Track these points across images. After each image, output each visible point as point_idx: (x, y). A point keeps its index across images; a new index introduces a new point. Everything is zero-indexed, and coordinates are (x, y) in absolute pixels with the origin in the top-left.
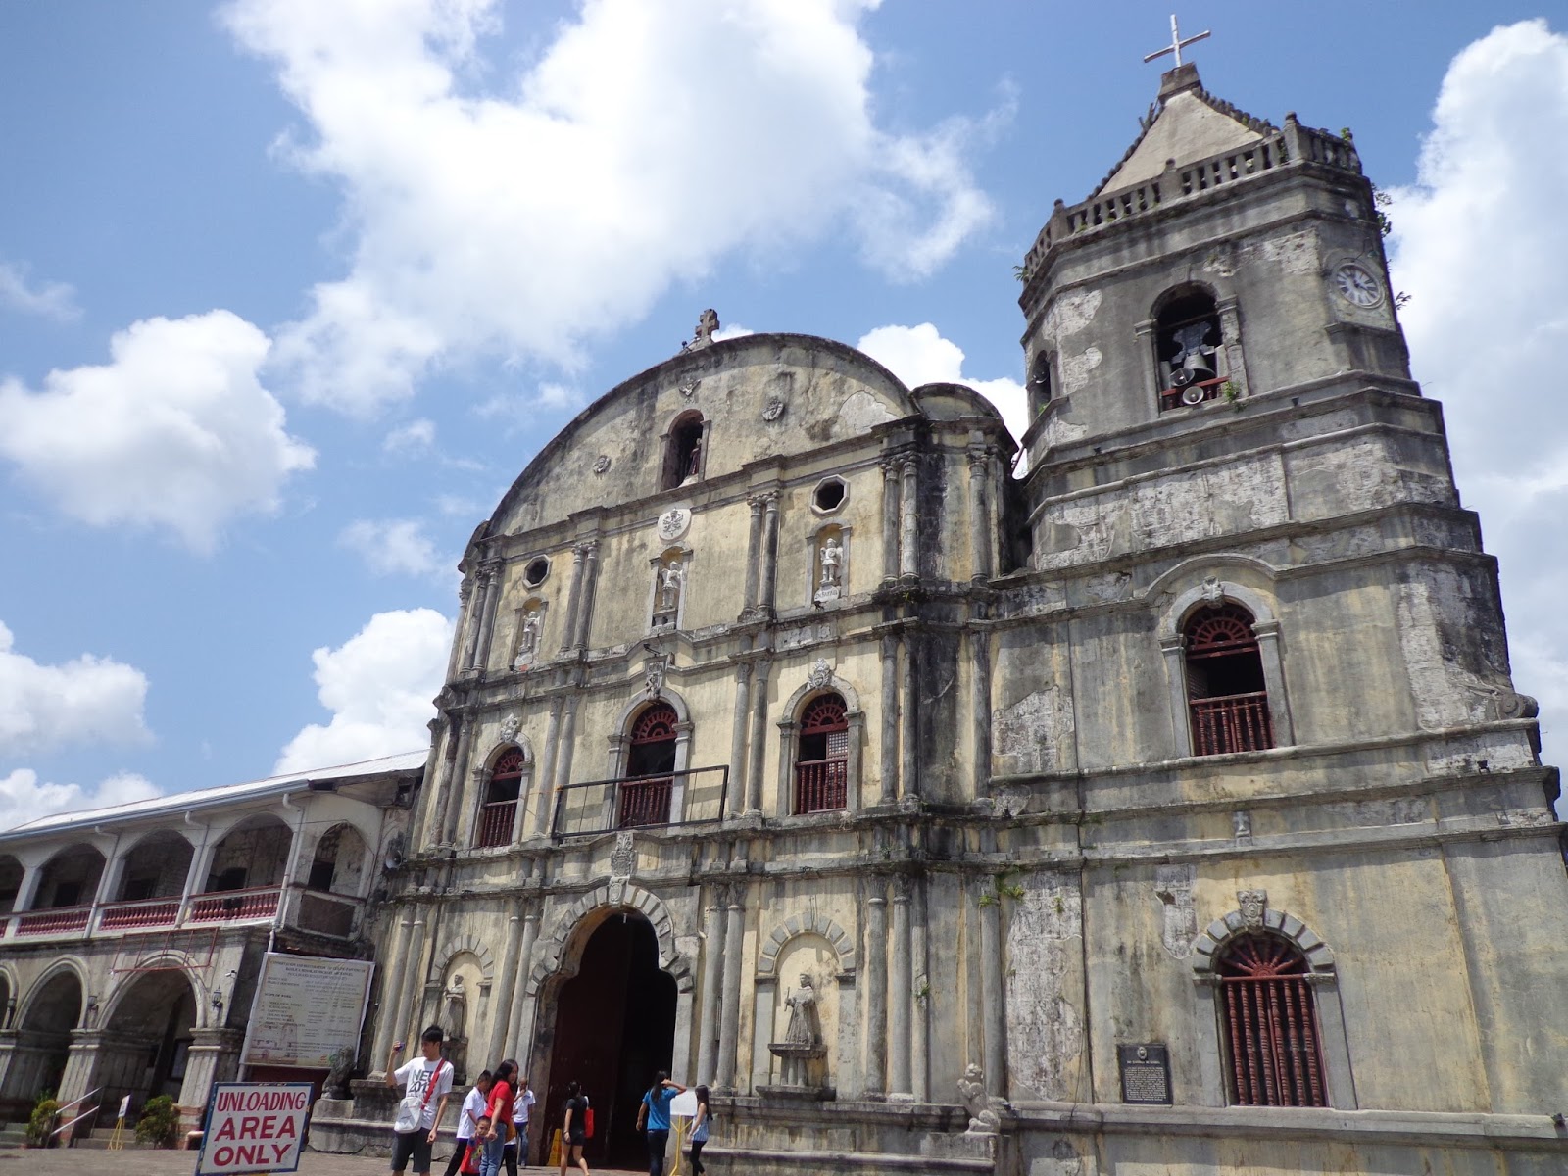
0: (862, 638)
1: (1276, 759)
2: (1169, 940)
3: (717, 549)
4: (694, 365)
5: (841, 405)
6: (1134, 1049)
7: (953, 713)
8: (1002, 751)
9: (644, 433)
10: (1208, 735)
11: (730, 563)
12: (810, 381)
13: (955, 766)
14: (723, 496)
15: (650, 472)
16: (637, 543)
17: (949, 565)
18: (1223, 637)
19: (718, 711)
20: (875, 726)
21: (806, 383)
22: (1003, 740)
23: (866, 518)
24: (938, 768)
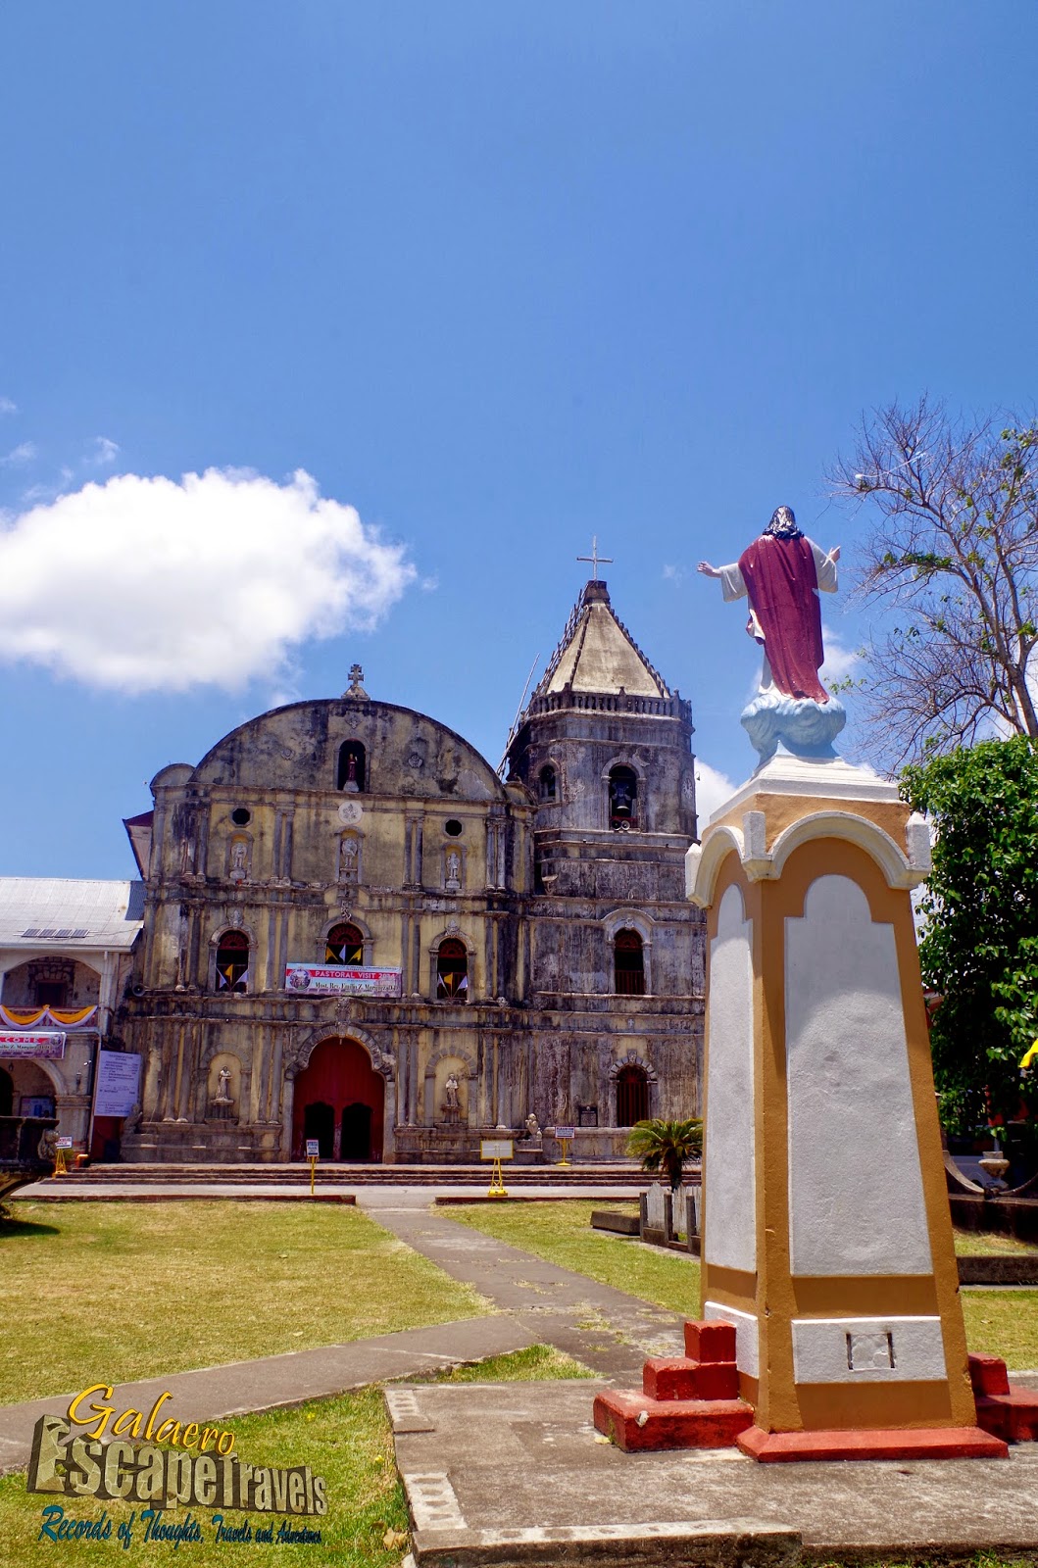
0: (475, 914)
1: (645, 999)
2: (601, 1067)
3: (382, 839)
4: (356, 708)
5: (458, 773)
6: (585, 1108)
7: (516, 958)
8: (535, 979)
9: (319, 742)
10: (620, 988)
11: (392, 851)
12: (438, 752)
13: (516, 985)
14: (384, 807)
15: (329, 772)
16: (322, 819)
17: (515, 883)
18: (628, 943)
19: (390, 934)
20: (481, 960)
21: (435, 751)
22: (536, 974)
23: (475, 848)
24: (511, 985)
